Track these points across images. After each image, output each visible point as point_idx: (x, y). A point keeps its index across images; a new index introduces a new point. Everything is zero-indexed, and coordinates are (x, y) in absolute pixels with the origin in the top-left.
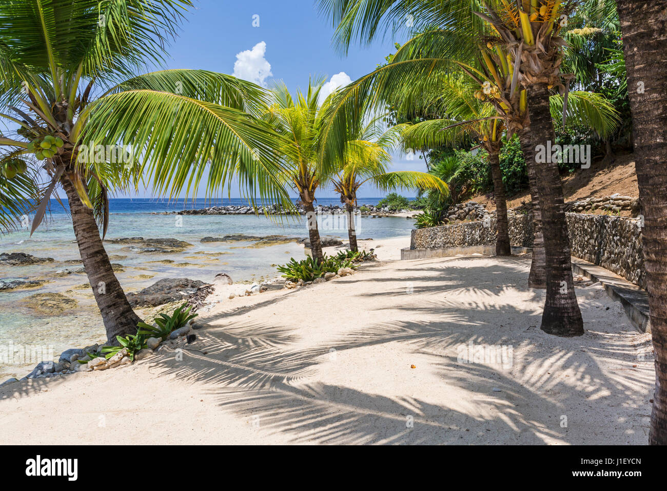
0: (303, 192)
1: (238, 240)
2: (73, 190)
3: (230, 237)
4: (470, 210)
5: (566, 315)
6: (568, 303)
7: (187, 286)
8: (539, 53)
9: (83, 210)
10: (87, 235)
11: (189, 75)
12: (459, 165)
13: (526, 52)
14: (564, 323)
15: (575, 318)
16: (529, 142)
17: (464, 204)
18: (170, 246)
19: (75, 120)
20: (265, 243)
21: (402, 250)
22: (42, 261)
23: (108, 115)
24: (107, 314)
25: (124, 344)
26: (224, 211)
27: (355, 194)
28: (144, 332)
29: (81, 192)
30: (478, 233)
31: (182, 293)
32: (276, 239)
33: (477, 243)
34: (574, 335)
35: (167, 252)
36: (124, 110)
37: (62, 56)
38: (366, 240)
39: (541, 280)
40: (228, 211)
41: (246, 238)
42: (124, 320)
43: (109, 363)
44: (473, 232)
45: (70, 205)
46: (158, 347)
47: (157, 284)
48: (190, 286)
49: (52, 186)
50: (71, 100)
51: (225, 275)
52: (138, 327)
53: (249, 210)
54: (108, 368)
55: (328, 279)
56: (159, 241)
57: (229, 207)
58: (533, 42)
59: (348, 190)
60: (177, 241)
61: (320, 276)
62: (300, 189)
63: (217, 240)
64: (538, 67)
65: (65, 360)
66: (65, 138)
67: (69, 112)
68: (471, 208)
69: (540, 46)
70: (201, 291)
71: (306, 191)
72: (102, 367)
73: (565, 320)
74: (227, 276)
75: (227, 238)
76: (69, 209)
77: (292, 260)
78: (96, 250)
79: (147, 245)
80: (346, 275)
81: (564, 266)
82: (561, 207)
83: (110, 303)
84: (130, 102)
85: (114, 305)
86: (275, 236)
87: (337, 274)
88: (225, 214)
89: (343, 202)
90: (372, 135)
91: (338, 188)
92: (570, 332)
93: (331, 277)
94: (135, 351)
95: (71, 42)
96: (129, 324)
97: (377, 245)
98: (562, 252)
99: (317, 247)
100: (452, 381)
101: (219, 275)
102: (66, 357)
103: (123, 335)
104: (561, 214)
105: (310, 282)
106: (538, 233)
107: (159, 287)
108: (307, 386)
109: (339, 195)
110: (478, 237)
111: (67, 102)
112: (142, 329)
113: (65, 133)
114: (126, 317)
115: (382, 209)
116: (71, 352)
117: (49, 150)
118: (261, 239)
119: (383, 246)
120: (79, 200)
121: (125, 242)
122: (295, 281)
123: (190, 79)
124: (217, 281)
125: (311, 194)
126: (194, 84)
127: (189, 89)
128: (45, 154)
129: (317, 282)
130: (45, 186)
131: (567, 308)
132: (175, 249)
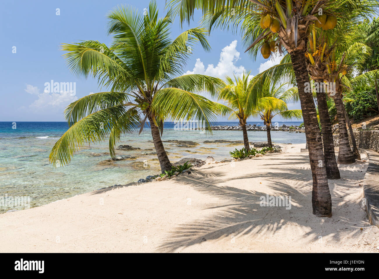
0: (241, 120)
1: (221, 142)
2: (152, 120)
3: (218, 141)
4: (336, 129)
5: (331, 171)
6: (332, 166)
7: (195, 161)
8: (316, 68)
9: (155, 127)
10: (156, 136)
11: (192, 77)
12: (332, 105)
13: (311, 68)
14: (330, 174)
15: (335, 172)
16: (337, 98)
17: (333, 126)
18: (189, 144)
19: (153, 96)
20: (234, 144)
21: (301, 149)
22: (136, 149)
23: (162, 95)
24: (162, 163)
25: (167, 173)
26: (216, 129)
27: (271, 120)
28: (173, 170)
29: (155, 121)
30: (338, 140)
31: (192, 164)
32: (240, 143)
33: (337, 146)
34: (334, 179)
35: (188, 147)
36: (167, 94)
37: (149, 75)
38: (288, 144)
39: (342, 160)
40: (218, 128)
41: (225, 141)
42: (167, 166)
43: (162, 179)
44: (336, 140)
45: (151, 125)
46: (178, 175)
47: (182, 160)
48: (196, 161)
49: (145, 119)
50: (152, 89)
51: (211, 157)
52: (172, 168)
53: (229, 128)
54: (162, 180)
55: (250, 158)
56: (185, 142)
57: (219, 126)
58: (314, 63)
59: (267, 119)
60: (192, 142)
61: (247, 156)
62: (240, 119)
63: (211, 142)
64: (317, 73)
65: (148, 179)
66: (149, 102)
67: (151, 93)
68: (336, 128)
69: (317, 65)
70: (200, 163)
71: (242, 120)
72: (160, 180)
73: (330, 172)
74: (212, 158)
75: (216, 141)
76: (150, 126)
77: (236, 149)
78: (159, 141)
79: (179, 143)
80: (259, 157)
81: (330, 151)
82: (329, 127)
83: (163, 160)
84: (168, 92)
85: (164, 160)
86: (240, 141)
87: (255, 156)
88: (217, 130)
89: (265, 124)
90: (280, 92)
91: (262, 118)
92: (332, 178)
93: (252, 157)
94: (170, 176)
95: (152, 70)
96: (168, 167)
97: (292, 147)
98: (329, 145)
99: (247, 144)
100: (271, 188)
101: (209, 157)
102: (148, 178)
103: (167, 170)
104: (329, 130)
105: (243, 159)
106: (341, 139)
107: (183, 161)
108: (222, 187)
109: (263, 121)
110: (338, 142)
111: (150, 90)
112: (173, 169)
113: (150, 101)
114: (168, 165)
115: (302, 128)
116: (150, 176)
117: (145, 107)
118: (233, 142)
119: (295, 147)
120: (153, 123)
121: (170, 142)
122: (237, 158)
123: (193, 79)
124: (208, 160)
125: (244, 121)
126: (194, 81)
127: (192, 83)
128: (144, 108)
129: (246, 159)
130: (144, 119)
131: (331, 168)
132: (191, 146)
